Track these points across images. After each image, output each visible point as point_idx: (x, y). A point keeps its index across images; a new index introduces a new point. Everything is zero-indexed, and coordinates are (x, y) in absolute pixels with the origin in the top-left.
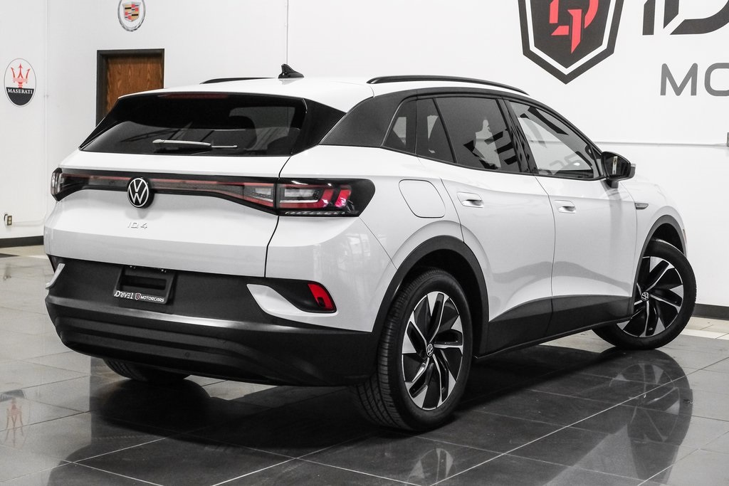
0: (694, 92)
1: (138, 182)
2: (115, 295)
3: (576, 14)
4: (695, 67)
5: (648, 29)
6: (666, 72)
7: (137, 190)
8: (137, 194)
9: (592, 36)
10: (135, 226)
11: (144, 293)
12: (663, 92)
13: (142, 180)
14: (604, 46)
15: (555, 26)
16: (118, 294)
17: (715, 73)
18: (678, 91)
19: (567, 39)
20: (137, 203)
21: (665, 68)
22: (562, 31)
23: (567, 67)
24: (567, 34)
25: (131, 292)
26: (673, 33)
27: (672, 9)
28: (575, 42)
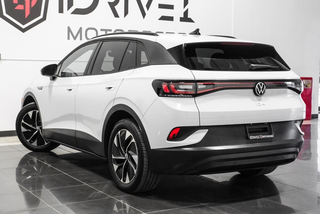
0: (81, 39)
1: (261, 84)
2: (251, 138)
4: (81, 29)
6: (69, 30)
7: (261, 88)
8: (261, 90)
9: (35, 11)
10: (259, 104)
11: (263, 135)
12: (69, 39)
13: (263, 84)
14: (41, 16)
15: (16, 5)
16: (252, 137)
17: (89, 31)
18: (75, 38)
19: (23, 12)
20: (261, 94)
21: (69, 28)
22: (20, 7)
23: (23, 24)
24: (23, 9)
25: (257, 135)
26: (71, 13)
28: (27, 13)
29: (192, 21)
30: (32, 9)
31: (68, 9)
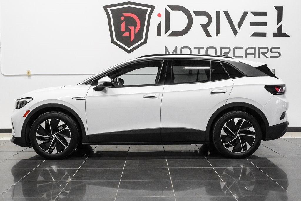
3: (132, 28)
4: (176, 48)
5: (159, 34)
6: (166, 50)
9: (138, 36)
14: (143, 40)
15: (124, 33)
17: (183, 50)
19: (129, 37)
21: (166, 48)
22: (126, 34)
23: (129, 47)
24: (129, 35)
26: (168, 36)
27: (167, 28)
28: (132, 38)
29: (288, 36)
30: (135, 35)
31: (165, 33)
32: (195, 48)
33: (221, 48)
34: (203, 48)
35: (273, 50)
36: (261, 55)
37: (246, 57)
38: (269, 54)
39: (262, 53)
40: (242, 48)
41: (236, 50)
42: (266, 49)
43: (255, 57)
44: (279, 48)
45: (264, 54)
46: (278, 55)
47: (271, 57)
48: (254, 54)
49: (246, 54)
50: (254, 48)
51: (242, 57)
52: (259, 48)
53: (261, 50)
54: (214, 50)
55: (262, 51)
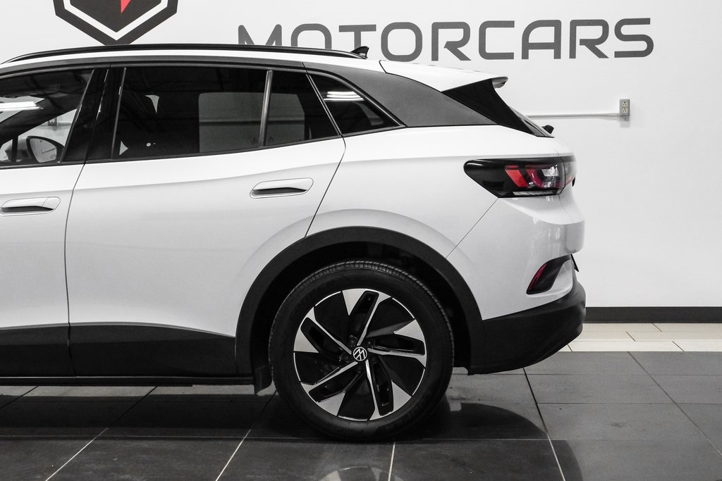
4: (278, 29)
6: (243, 34)
14: (164, 4)
17: (303, 35)
21: (242, 30)
23: (116, 29)
32: (343, 29)
33: (436, 27)
34: (372, 28)
35: (627, 30)
36: (582, 50)
37: (525, 56)
38: (612, 45)
39: (583, 42)
40: (510, 24)
41: (489, 31)
42: (601, 27)
43: (557, 55)
44: (646, 21)
45: (591, 44)
46: (642, 46)
47: (618, 55)
48: (556, 46)
49: (527, 47)
50: (557, 24)
51: (510, 56)
52: (574, 24)
53: (579, 29)
54: (410, 34)
55: (584, 33)
